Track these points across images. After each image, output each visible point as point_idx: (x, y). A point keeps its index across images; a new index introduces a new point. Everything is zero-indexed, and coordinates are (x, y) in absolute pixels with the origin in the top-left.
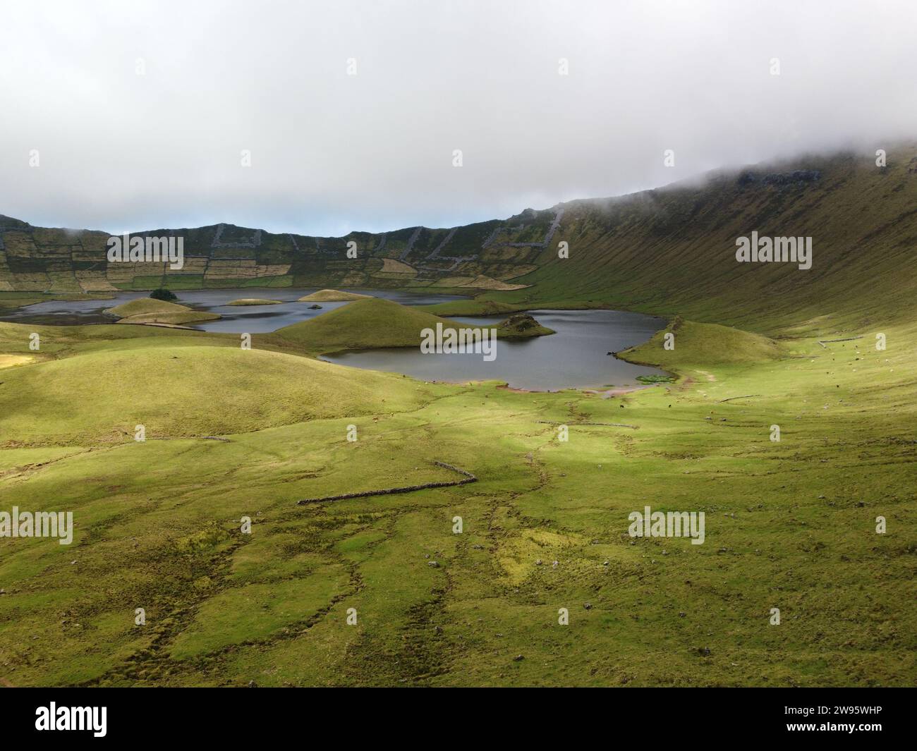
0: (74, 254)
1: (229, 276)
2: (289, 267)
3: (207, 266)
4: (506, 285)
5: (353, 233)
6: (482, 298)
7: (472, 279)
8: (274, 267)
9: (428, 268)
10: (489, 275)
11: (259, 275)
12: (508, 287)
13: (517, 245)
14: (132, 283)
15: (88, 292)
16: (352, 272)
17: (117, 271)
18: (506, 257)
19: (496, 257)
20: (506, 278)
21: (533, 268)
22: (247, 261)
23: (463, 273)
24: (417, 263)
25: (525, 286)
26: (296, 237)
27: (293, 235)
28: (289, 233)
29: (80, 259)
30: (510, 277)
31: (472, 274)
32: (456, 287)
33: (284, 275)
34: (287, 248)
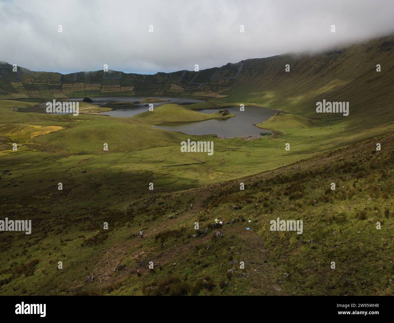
0: (49, 83)
1: (110, 91)
2: (133, 87)
3: (101, 87)
4: (220, 95)
5: (158, 73)
6: (210, 101)
7: (206, 93)
8: (127, 87)
9: (189, 88)
10: (213, 91)
11: (122, 91)
12: (220, 96)
13: (224, 78)
14: (73, 95)
15: (57, 98)
16: (158, 89)
17: (66, 89)
18: (220, 83)
19: (216, 83)
20: (220, 92)
21: (230, 88)
22: (117, 85)
23: (203, 90)
24: (184, 85)
25: (227, 96)
26: (136, 74)
27: (134, 74)
28: (133, 73)
29: (51, 85)
30: (221, 92)
31: (206, 90)
32: (200, 96)
33: (132, 91)
34: (133, 79)
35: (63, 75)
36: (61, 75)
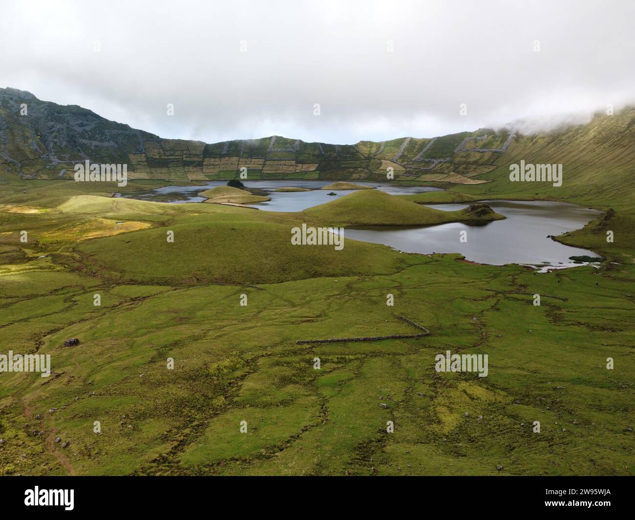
0: (184, 156)
1: (278, 172)
2: (317, 165)
3: (264, 164)
4: (471, 180)
5: (361, 142)
6: (452, 189)
7: (445, 176)
8: (307, 165)
9: (413, 167)
10: (458, 173)
11: (297, 171)
12: (472, 182)
13: (481, 150)
14: (217, 175)
15: (191, 180)
16: (359, 169)
17: (209, 167)
18: (472, 159)
19: (464, 159)
20: (472, 175)
21: (492, 168)
22: (289, 161)
23: (439, 171)
24: (406, 163)
25: (486, 182)
26: (322, 144)
27: (321, 144)
28: (318, 142)
29: (188, 159)
30: (475, 174)
31: (446, 171)
32: (433, 181)
33: (314, 171)
34: (317, 152)
35: (207, 146)
36: (205, 145)
